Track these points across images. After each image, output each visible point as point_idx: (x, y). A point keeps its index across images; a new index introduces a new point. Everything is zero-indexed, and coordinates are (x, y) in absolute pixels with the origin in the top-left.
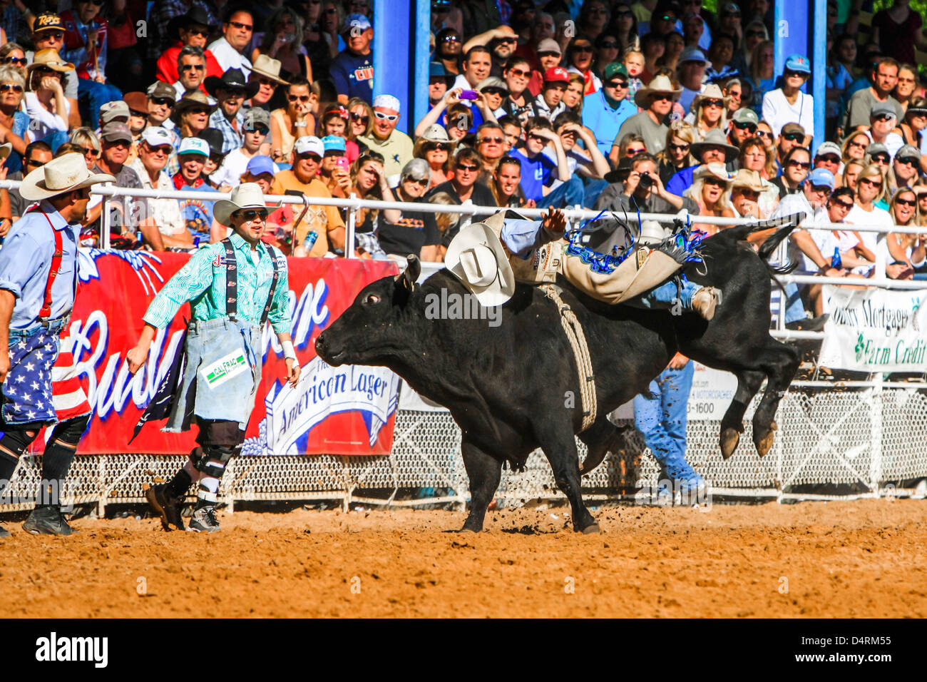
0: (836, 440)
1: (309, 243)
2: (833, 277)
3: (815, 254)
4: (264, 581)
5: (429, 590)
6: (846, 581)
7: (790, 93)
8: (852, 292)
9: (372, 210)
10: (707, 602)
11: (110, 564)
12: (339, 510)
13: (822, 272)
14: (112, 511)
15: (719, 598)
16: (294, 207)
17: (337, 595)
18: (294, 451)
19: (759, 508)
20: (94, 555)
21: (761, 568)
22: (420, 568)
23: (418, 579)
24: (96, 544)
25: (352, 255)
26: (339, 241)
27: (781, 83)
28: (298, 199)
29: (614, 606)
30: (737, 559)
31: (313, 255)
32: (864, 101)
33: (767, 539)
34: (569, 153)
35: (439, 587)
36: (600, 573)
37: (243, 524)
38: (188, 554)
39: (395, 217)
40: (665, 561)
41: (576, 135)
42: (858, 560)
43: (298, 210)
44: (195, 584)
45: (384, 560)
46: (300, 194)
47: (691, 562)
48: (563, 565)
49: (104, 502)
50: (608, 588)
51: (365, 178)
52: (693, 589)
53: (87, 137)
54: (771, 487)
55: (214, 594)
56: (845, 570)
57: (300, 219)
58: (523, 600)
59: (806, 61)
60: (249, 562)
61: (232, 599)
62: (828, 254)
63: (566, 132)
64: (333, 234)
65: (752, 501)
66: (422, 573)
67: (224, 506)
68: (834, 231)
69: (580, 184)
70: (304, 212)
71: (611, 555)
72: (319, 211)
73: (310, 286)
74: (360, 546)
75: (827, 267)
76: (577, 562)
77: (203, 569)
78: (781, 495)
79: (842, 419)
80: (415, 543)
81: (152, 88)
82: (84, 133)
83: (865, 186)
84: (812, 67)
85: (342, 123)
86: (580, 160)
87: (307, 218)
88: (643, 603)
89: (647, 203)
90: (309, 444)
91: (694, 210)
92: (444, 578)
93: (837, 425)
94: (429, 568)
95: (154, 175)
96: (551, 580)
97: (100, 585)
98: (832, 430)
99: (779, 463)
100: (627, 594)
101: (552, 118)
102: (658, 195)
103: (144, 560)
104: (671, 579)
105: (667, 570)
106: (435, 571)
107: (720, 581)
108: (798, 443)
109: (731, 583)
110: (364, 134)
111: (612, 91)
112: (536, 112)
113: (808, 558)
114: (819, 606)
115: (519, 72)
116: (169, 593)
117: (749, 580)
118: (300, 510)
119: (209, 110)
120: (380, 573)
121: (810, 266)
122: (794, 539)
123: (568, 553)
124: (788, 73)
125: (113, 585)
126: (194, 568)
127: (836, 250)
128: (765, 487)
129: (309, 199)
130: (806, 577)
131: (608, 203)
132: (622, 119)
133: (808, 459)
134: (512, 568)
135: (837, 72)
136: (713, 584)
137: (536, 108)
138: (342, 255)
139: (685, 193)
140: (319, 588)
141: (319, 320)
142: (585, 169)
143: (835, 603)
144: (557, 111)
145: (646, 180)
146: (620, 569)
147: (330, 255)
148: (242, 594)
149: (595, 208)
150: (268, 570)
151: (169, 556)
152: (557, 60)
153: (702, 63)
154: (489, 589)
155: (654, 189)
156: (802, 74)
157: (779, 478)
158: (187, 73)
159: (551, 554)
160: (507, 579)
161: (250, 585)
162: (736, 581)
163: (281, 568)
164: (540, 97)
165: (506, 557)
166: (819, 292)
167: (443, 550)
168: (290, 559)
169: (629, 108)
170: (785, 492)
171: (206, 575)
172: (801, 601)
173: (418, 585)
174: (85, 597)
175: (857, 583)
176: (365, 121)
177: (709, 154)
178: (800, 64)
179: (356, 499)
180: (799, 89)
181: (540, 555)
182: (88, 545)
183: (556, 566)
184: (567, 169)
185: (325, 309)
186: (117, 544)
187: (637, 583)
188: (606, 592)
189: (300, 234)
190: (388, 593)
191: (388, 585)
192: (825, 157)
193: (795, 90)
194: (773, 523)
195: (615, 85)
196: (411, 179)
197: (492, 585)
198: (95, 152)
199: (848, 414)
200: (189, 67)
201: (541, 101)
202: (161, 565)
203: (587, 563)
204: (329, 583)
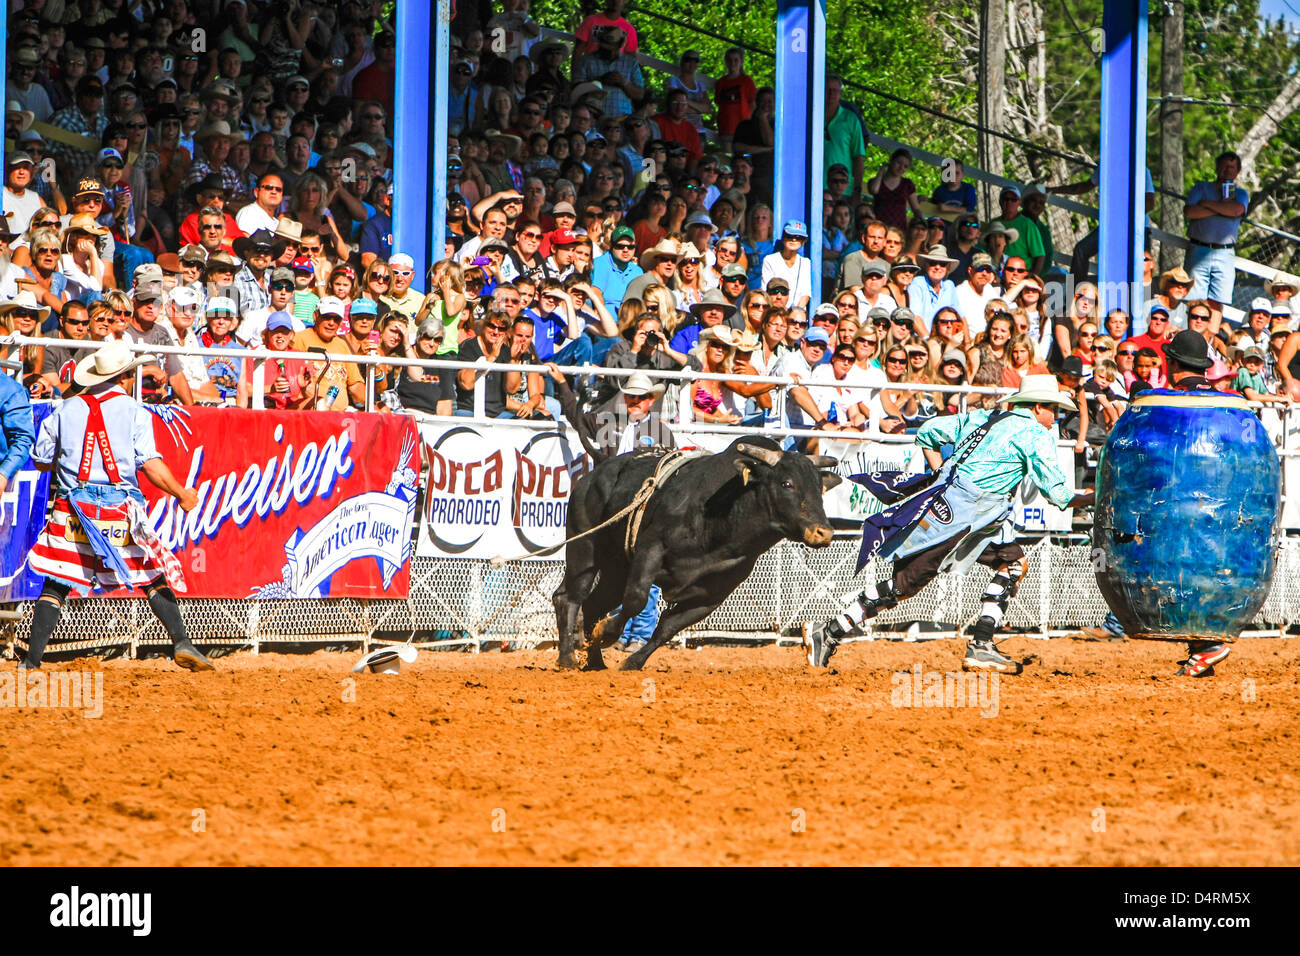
0: (832, 585)
1: (330, 398)
2: (829, 430)
3: (812, 409)
4: (287, 718)
5: (443, 728)
6: (839, 719)
7: (788, 256)
8: (848, 444)
9: (396, 367)
10: (707, 739)
11: (140, 702)
12: (359, 651)
13: (819, 426)
14: (144, 652)
15: (718, 735)
16: (316, 364)
17: (356, 732)
18: (317, 594)
19: (758, 650)
20: (125, 693)
21: (759, 707)
22: (435, 707)
23: (433, 717)
24: (128, 683)
25: (372, 409)
26: (360, 396)
27: (780, 247)
28: (321, 356)
29: (619, 743)
30: (736, 698)
31: (335, 409)
32: (856, 262)
33: (764, 679)
34: (579, 313)
35: (453, 724)
36: (606, 712)
37: (268, 664)
38: (215, 693)
39: (417, 375)
40: (668, 700)
41: (585, 295)
42: (851, 699)
43: (321, 367)
44: (220, 722)
45: (401, 699)
46: (323, 351)
47: (693, 700)
48: (571, 704)
49: (136, 643)
50: (613, 726)
51: (390, 338)
52: (695, 726)
53: (120, 299)
54: (770, 630)
55: (239, 731)
56: (838, 709)
57: (322, 375)
58: (532, 737)
59: (804, 225)
60: (273, 700)
61: (256, 736)
62: (824, 408)
63: (575, 290)
64: (353, 389)
65: (753, 643)
66: (437, 711)
67: (250, 647)
68: (838, 388)
69: (588, 342)
70: (326, 369)
71: (616, 695)
72: (340, 367)
73: (332, 439)
74: (378, 685)
75: (824, 421)
76: (585, 702)
77: (228, 707)
78: (780, 639)
79: (838, 566)
80: (430, 683)
81: (183, 251)
82: (116, 295)
83: (861, 344)
84: (809, 231)
85: (348, 282)
86: (588, 319)
87: (328, 375)
88: (646, 740)
89: (653, 360)
90: (332, 588)
91: (697, 367)
92: (457, 716)
93: (833, 571)
94: (444, 707)
95: (182, 333)
96: (559, 717)
97: (130, 722)
98: (828, 576)
99: (778, 607)
100: (631, 731)
101: (562, 278)
102: (665, 353)
103: (174, 698)
104: (673, 716)
105: (670, 709)
106: (449, 709)
107: (720, 719)
108: (796, 589)
109: (730, 720)
110: (385, 294)
111: (619, 253)
112: (547, 274)
113: (803, 697)
114: (814, 743)
115: (531, 235)
116: (196, 729)
117: (747, 718)
118: (322, 651)
119: (233, 270)
120: (397, 710)
121: (808, 420)
122: (791, 679)
123: (576, 692)
124: (787, 236)
125: (143, 722)
126: (220, 706)
127: (833, 404)
128: (765, 631)
129: (332, 356)
130: (801, 715)
131: (615, 361)
132: (628, 279)
133: (805, 603)
134: (521, 707)
135: (834, 235)
136: (713, 721)
137: (547, 270)
138: (362, 409)
139: (691, 351)
140: (339, 727)
141: (343, 470)
142: (593, 328)
143: (829, 740)
144: (568, 272)
145: (652, 338)
146: (625, 707)
147: (351, 409)
148: (265, 731)
149: (603, 364)
150: (290, 708)
151: (196, 694)
152: (572, 222)
153: (708, 227)
154: (499, 727)
155: (660, 347)
156: (800, 238)
157: (778, 622)
158: (207, 232)
159: (559, 693)
160: (517, 716)
161: (274, 722)
162: (735, 719)
163: (303, 706)
164: (551, 260)
165: (517, 696)
166: (816, 445)
167: (456, 690)
168: (311, 698)
169: (634, 269)
170: (784, 635)
171: (231, 712)
172: (797, 737)
173: (432, 722)
174: (116, 733)
175: (850, 721)
176: (387, 280)
177: (708, 313)
178: (796, 228)
179: (375, 641)
180: (796, 252)
181: (549, 695)
182: (120, 684)
183: (565, 705)
184: (576, 328)
185: (349, 461)
186: (147, 683)
187: (641, 721)
188: (611, 730)
189: (323, 389)
190: (404, 730)
191: (404, 723)
192: (823, 318)
193: (793, 253)
194: (771, 664)
195: (622, 247)
196: (427, 337)
197: (503, 723)
198: (127, 314)
199: (843, 561)
200: (208, 227)
201: (551, 263)
202: (188, 704)
203: (594, 702)
204: (348, 721)
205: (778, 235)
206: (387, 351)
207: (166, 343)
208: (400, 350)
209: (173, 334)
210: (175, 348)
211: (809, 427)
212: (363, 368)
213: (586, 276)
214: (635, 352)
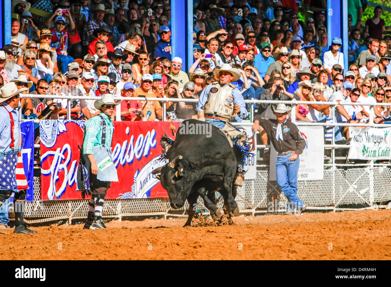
0: (356, 187)
1: (148, 116)
2: (353, 123)
3: (346, 115)
4: (134, 247)
5: (199, 249)
6: (362, 242)
7: (334, 52)
8: (361, 129)
10: (308, 251)
11: (74, 242)
12: (162, 219)
13: (349, 121)
14: (74, 222)
15: (312, 250)
16: (142, 102)
17: (163, 252)
18: (145, 197)
19: (326, 214)
20: (68, 239)
21: (328, 237)
22: (195, 241)
23: (194, 245)
24: (69, 235)
25: (165, 120)
26: (160, 115)
27: (331, 49)
28: (143, 98)
29: (271, 254)
30: (319, 234)
31: (149, 120)
32: (365, 54)
33: (330, 226)
34: (249, 78)
35: (203, 248)
36: (265, 241)
37: (125, 226)
38: (104, 238)
39: (183, 105)
40: (291, 235)
41: (251, 70)
42: (366, 233)
43: (144, 103)
44: (107, 249)
45: (181, 238)
46: (144, 96)
47: (301, 236)
48: (251, 238)
49: (71, 219)
50: (269, 247)
51: (171, 90)
52: (302, 246)
53: (60, 76)
54: (331, 206)
55: (115, 253)
56: (361, 237)
57: (144, 106)
58: (236, 252)
59: (341, 40)
60: (129, 240)
61: (122, 255)
62: (351, 114)
63: (247, 69)
64: (157, 112)
65: (324, 211)
66: (196, 243)
67: (118, 218)
68: (353, 106)
69: (253, 90)
70: (146, 104)
71: (269, 234)
72: (152, 103)
73: (149, 132)
74: (171, 233)
75: (351, 119)
76: (257, 237)
77: (110, 243)
78: (335, 209)
79: (358, 179)
80: (193, 231)
81: (86, 57)
82: (59, 75)
83: (365, 87)
84: (342, 42)
85: (161, 68)
86: (253, 80)
87: (147, 106)
88: (283, 252)
89: (279, 96)
90: (151, 194)
91: (298, 99)
92: (204, 244)
93: (356, 181)
94: (199, 241)
95: (88, 90)
96: (246, 244)
97: (71, 251)
98: (354, 183)
99: (334, 196)
100: (276, 249)
101: (242, 64)
102: (284, 93)
103: (88, 240)
104: (293, 242)
105: (292, 239)
106: (201, 242)
107: (312, 243)
108: (341, 188)
109: (317, 243)
110: (169, 73)
111: (265, 53)
112: (236, 62)
113: (347, 233)
114: (351, 252)
115: (229, 47)
116: (98, 253)
117: (324, 242)
118: (147, 219)
119: (108, 65)
120: (180, 243)
121: (344, 119)
122: (341, 226)
123: (253, 233)
124: (333, 44)
125: (76, 250)
126: (107, 243)
127: (354, 113)
128: (329, 206)
129: (148, 98)
130: (346, 240)
131: (264, 97)
132: (269, 64)
133: (345, 194)
134: (231, 240)
135: (352, 43)
136: (310, 244)
137: (235, 61)
138: (161, 120)
139: (295, 92)
140: (156, 250)
141: (153, 145)
142: (255, 84)
143: (358, 250)
144: (244, 62)
145: (279, 88)
146: (273, 239)
147: (157, 120)
148: (126, 253)
149: (259, 99)
150: (136, 243)
151: (97, 238)
152: (243, 42)
153: (300, 42)
154: (222, 248)
155: (282, 91)
156: (339, 45)
157: (334, 202)
158: (99, 50)
159: (246, 234)
160: (229, 244)
161: (129, 249)
162: (318, 242)
163: (141, 242)
164: (237, 56)
165: (228, 235)
166: (348, 130)
167: (204, 234)
168: (144, 238)
169: (271, 60)
170: (337, 207)
171: (112, 245)
172: (344, 249)
173: (195, 247)
174: (65, 255)
175: (366, 243)
176: (170, 68)
177: (304, 77)
178: (338, 41)
179: (169, 215)
180: (338, 50)
181: (242, 235)
182: (66, 235)
183: (248, 239)
184: (248, 84)
185: (155, 141)
186: (77, 234)
187: (280, 244)
188: (268, 248)
189: (145, 112)
190: (183, 251)
191: (183, 248)
192: (349, 77)
193: (336, 51)
194: (332, 220)
195: (266, 51)
196: (188, 90)
197: (223, 247)
198: (64, 83)
199: (360, 177)
200: (100, 48)
201: (237, 58)
202: (94, 242)
203: (260, 237)
204: (160, 248)
205: (330, 44)
206: (170, 96)
207: (80, 95)
208: (175, 95)
209: (84, 91)
210: (85, 97)
211: (345, 122)
212: (161, 103)
213: (251, 63)
214: (272, 93)
